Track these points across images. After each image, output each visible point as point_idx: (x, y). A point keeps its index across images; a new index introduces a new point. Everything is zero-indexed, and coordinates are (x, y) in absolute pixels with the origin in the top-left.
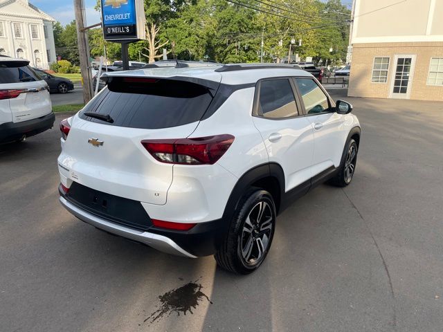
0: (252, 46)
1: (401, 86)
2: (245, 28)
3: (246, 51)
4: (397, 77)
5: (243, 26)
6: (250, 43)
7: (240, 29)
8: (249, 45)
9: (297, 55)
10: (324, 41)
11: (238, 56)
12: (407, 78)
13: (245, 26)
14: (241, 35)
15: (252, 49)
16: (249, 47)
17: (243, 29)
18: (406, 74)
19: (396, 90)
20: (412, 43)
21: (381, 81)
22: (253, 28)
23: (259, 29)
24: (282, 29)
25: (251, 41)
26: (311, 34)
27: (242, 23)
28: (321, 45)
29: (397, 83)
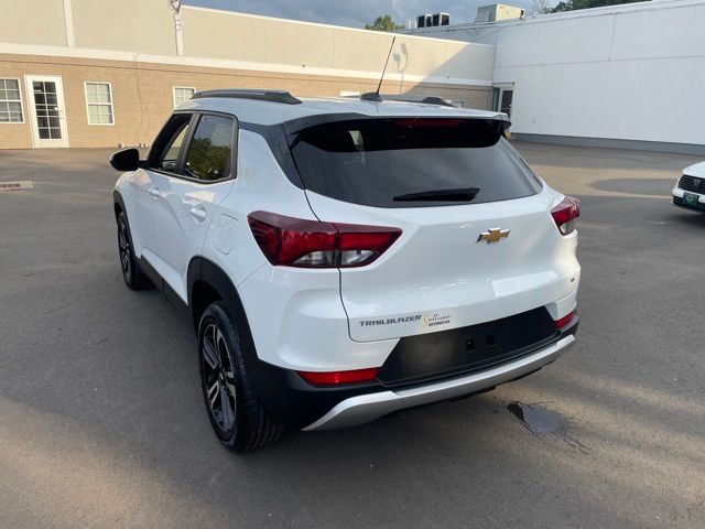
1: (48, 127)
4: (39, 113)
12: (56, 113)
18: (52, 108)
19: (44, 134)
20: (50, 57)
21: (12, 120)
29: (42, 122)
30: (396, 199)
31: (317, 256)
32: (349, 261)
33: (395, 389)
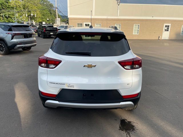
0: (10, 16)
2: (5, 7)
3: (7, 18)
5: (3, 6)
6: (8, 14)
7: (2, 7)
8: (8, 15)
9: (33, 21)
10: (43, 15)
11: (3, 20)
13: (5, 6)
14: (3, 10)
15: (10, 17)
16: (8, 16)
17: (4, 7)
20: (84, 18)
22: (9, 7)
23: (13, 8)
24: (24, 8)
25: (9, 13)
26: (38, 12)
27: (3, 5)
28: (43, 17)
30: (66, 53)
31: (43, 65)
32: (51, 67)
33: (59, 101)
